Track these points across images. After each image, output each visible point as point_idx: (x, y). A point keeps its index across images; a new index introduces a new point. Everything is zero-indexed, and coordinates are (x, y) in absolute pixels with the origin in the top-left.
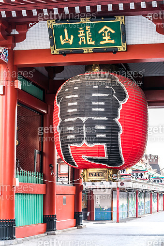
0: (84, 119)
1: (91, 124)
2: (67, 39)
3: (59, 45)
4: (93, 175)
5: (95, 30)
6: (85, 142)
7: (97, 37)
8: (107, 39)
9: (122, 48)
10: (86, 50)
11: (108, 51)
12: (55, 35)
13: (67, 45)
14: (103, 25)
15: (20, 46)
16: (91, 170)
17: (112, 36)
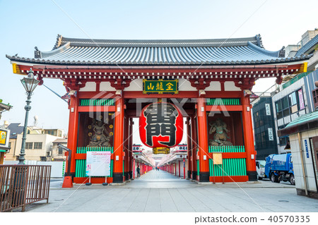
0: (160, 124)
1: (164, 126)
2: (151, 87)
3: (147, 90)
4: (159, 150)
5: (164, 84)
6: (160, 135)
7: (165, 87)
8: (169, 88)
9: (176, 92)
10: (159, 92)
11: (170, 93)
12: (145, 85)
13: (151, 90)
14: (168, 82)
15: (126, 89)
16: (158, 148)
17: (172, 87)
